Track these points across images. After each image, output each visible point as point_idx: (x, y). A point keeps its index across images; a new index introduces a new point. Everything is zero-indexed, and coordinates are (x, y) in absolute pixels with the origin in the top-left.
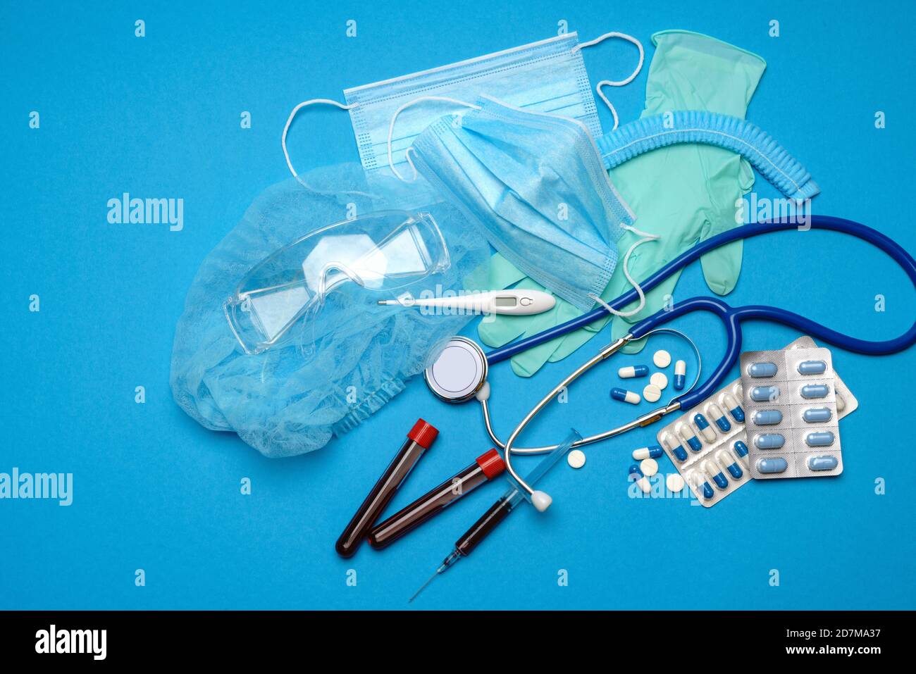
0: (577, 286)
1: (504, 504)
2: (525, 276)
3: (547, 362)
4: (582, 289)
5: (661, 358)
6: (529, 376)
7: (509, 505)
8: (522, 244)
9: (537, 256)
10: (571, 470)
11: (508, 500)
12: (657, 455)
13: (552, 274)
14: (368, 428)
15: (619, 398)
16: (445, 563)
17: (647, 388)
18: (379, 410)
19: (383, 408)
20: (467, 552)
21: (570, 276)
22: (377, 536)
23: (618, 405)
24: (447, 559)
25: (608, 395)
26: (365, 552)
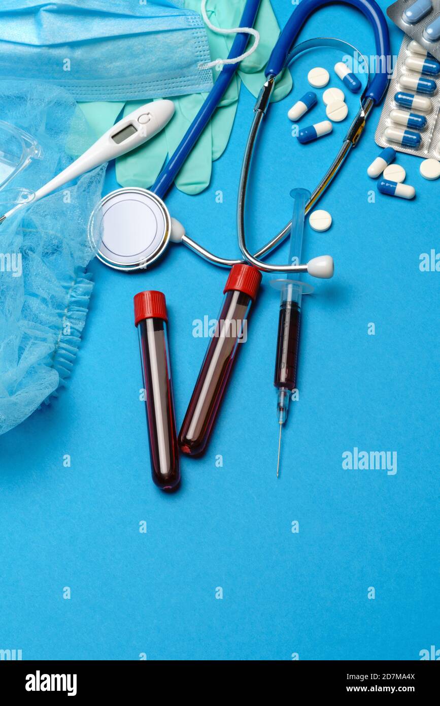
0: (181, 67)
1: (289, 307)
2: (122, 105)
3: (213, 162)
4: (189, 65)
5: (317, 76)
6: (207, 185)
7: (294, 304)
8: (95, 60)
9: (118, 64)
10: (324, 235)
11: (289, 299)
12: (392, 158)
13: (148, 72)
14: (89, 357)
15: (309, 139)
16: (280, 408)
17: (328, 110)
18: (85, 325)
19: (88, 318)
20: (292, 382)
21: (166, 61)
22: (190, 436)
23: (315, 147)
24: (279, 404)
25: (298, 147)
26: (191, 471)
